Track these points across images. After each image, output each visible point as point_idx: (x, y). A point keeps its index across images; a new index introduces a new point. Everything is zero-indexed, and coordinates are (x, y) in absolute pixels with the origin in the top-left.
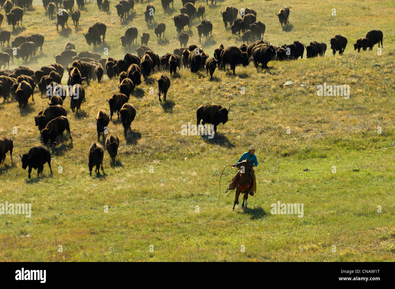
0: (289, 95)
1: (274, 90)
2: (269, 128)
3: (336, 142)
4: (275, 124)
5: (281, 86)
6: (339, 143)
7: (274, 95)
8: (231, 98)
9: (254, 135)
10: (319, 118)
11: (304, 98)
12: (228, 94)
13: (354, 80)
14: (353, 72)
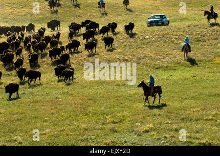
0: (149, 42)
1: (142, 40)
2: (146, 56)
3: (178, 63)
4: (149, 55)
5: (145, 38)
6: (180, 64)
7: (142, 42)
8: (123, 42)
9: (140, 59)
10: (168, 53)
11: (157, 44)
12: (122, 41)
13: (177, 37)
14: (175, 33)
